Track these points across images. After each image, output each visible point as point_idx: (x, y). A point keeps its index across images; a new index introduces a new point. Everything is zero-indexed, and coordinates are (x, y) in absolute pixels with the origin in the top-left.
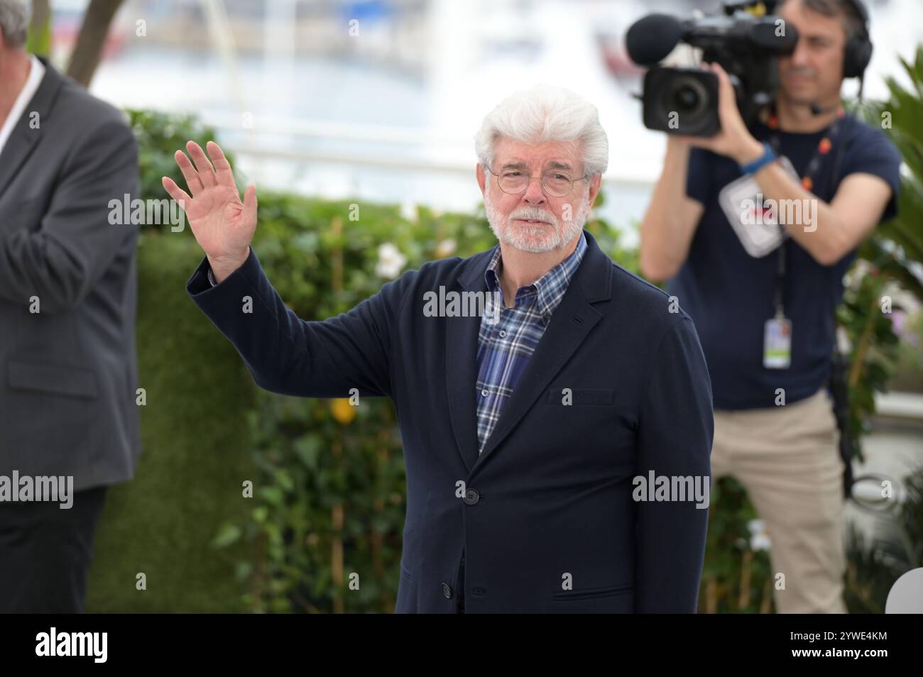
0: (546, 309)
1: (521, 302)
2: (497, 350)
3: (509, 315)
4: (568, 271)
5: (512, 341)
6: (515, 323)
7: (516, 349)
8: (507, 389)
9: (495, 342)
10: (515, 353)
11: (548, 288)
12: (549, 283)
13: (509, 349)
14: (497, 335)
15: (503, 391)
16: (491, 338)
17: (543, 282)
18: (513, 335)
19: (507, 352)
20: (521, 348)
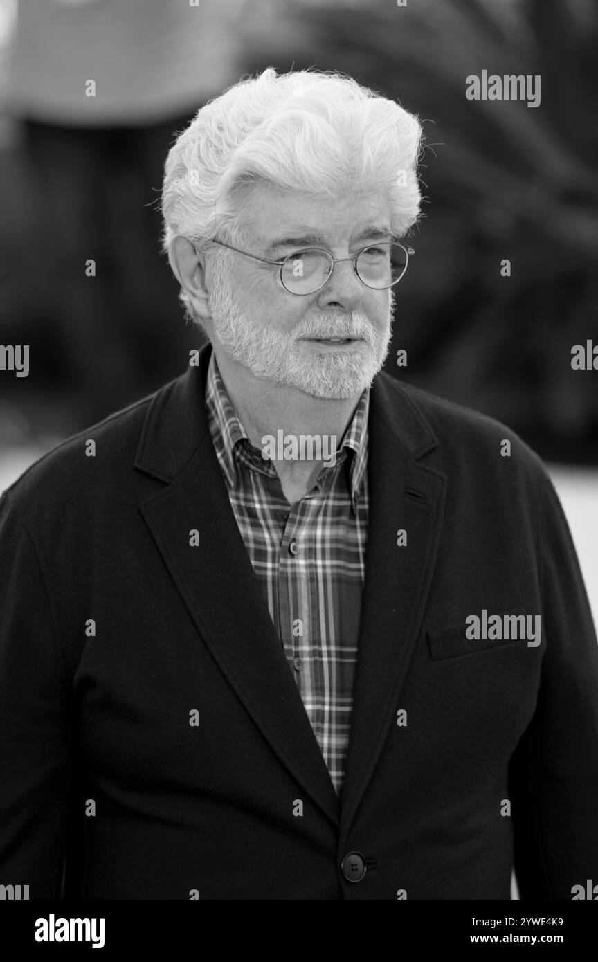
2: (295, 579)
5: (314, 558)
6: (309, 524)
7: (329, 571)
8: (338, 649)
9: (287, 567)
10: (329, 578)
13: (316, 574)
14: (286, 554)
15: (333, 654)
16: (281, 561)
18: (312, 546)
19: (313, 579)
20: (338, 567)
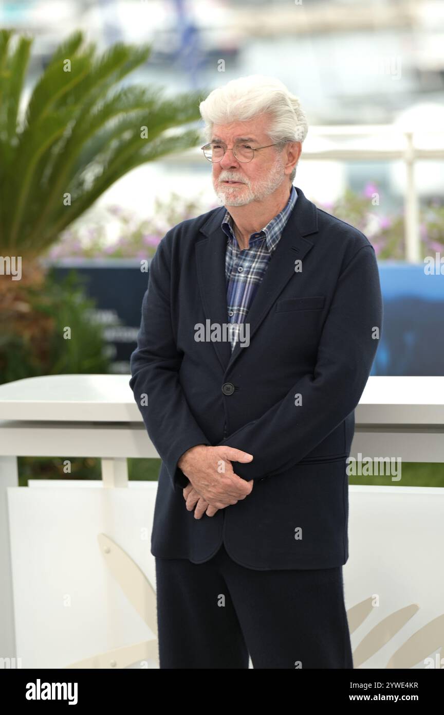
0: (273, 248)
1: (254, 244)
2: (238, 281)
3: (245, 255)
4: (285, 218)
5: (248, 274)
6: (249, 261)
7: (252, 280)
9: (235, 276)
10: (251, 282)
11: (273, 232)
12: (273, 228)
13: (247, 280)
14: (236, 271)
15: (245, 312)
16: (232, 273)
17: (269, 228)
18: (249, 269)
19: (245, 282)
20: (256, 279)
